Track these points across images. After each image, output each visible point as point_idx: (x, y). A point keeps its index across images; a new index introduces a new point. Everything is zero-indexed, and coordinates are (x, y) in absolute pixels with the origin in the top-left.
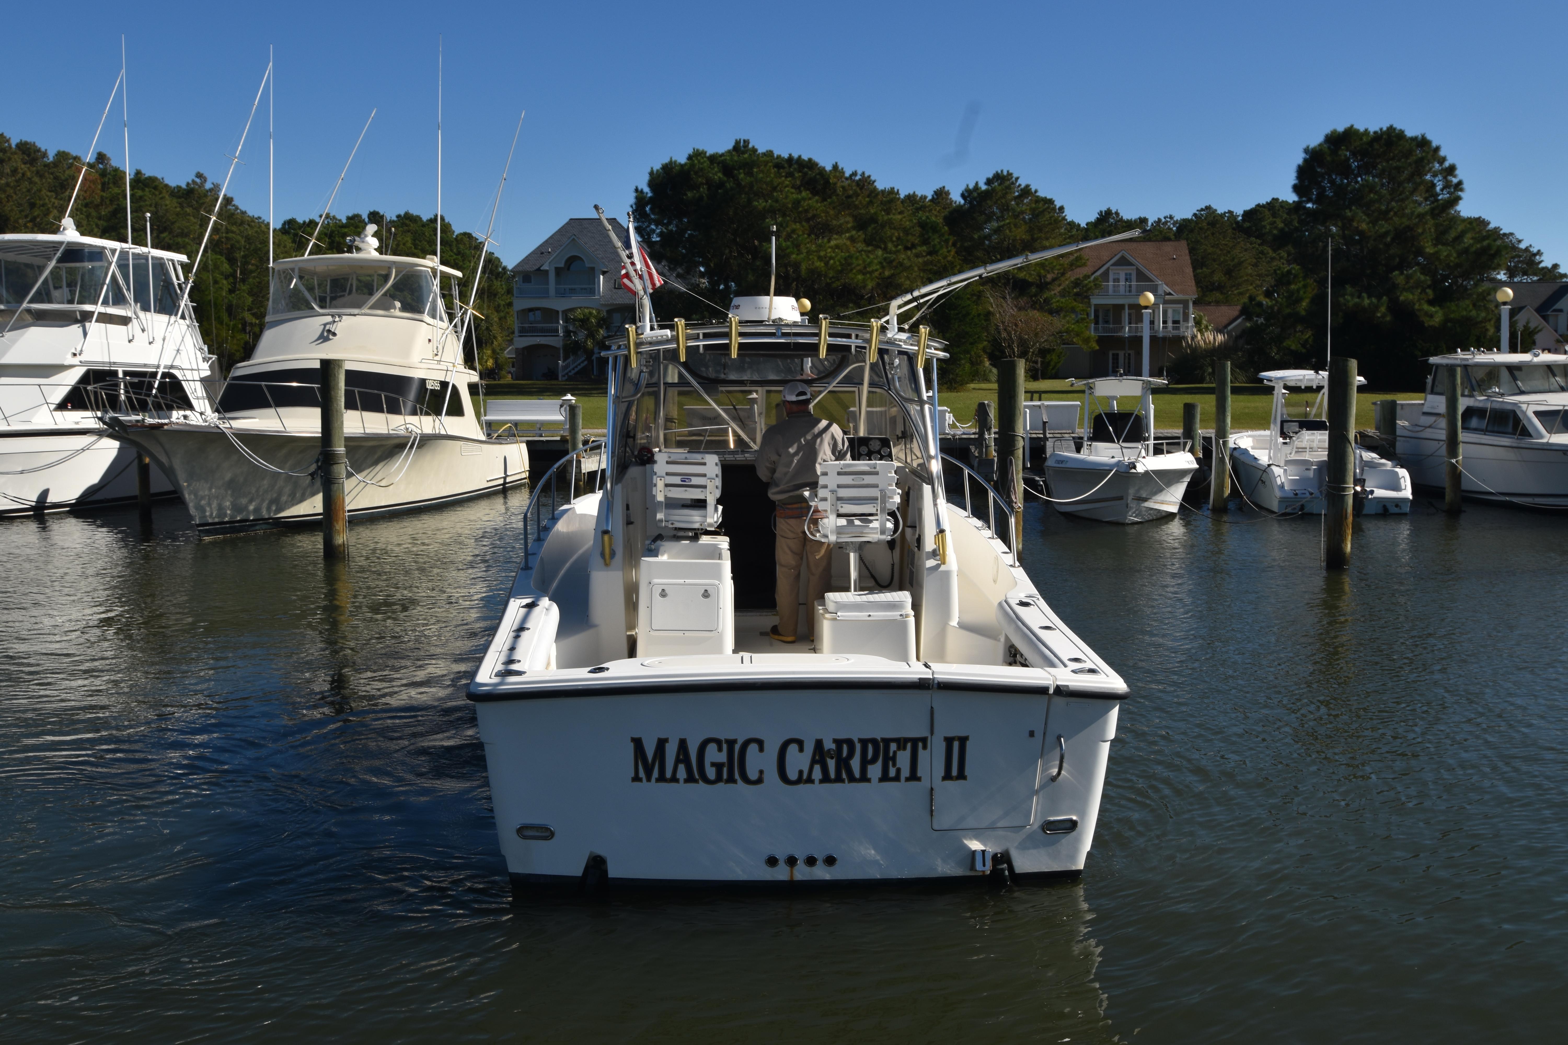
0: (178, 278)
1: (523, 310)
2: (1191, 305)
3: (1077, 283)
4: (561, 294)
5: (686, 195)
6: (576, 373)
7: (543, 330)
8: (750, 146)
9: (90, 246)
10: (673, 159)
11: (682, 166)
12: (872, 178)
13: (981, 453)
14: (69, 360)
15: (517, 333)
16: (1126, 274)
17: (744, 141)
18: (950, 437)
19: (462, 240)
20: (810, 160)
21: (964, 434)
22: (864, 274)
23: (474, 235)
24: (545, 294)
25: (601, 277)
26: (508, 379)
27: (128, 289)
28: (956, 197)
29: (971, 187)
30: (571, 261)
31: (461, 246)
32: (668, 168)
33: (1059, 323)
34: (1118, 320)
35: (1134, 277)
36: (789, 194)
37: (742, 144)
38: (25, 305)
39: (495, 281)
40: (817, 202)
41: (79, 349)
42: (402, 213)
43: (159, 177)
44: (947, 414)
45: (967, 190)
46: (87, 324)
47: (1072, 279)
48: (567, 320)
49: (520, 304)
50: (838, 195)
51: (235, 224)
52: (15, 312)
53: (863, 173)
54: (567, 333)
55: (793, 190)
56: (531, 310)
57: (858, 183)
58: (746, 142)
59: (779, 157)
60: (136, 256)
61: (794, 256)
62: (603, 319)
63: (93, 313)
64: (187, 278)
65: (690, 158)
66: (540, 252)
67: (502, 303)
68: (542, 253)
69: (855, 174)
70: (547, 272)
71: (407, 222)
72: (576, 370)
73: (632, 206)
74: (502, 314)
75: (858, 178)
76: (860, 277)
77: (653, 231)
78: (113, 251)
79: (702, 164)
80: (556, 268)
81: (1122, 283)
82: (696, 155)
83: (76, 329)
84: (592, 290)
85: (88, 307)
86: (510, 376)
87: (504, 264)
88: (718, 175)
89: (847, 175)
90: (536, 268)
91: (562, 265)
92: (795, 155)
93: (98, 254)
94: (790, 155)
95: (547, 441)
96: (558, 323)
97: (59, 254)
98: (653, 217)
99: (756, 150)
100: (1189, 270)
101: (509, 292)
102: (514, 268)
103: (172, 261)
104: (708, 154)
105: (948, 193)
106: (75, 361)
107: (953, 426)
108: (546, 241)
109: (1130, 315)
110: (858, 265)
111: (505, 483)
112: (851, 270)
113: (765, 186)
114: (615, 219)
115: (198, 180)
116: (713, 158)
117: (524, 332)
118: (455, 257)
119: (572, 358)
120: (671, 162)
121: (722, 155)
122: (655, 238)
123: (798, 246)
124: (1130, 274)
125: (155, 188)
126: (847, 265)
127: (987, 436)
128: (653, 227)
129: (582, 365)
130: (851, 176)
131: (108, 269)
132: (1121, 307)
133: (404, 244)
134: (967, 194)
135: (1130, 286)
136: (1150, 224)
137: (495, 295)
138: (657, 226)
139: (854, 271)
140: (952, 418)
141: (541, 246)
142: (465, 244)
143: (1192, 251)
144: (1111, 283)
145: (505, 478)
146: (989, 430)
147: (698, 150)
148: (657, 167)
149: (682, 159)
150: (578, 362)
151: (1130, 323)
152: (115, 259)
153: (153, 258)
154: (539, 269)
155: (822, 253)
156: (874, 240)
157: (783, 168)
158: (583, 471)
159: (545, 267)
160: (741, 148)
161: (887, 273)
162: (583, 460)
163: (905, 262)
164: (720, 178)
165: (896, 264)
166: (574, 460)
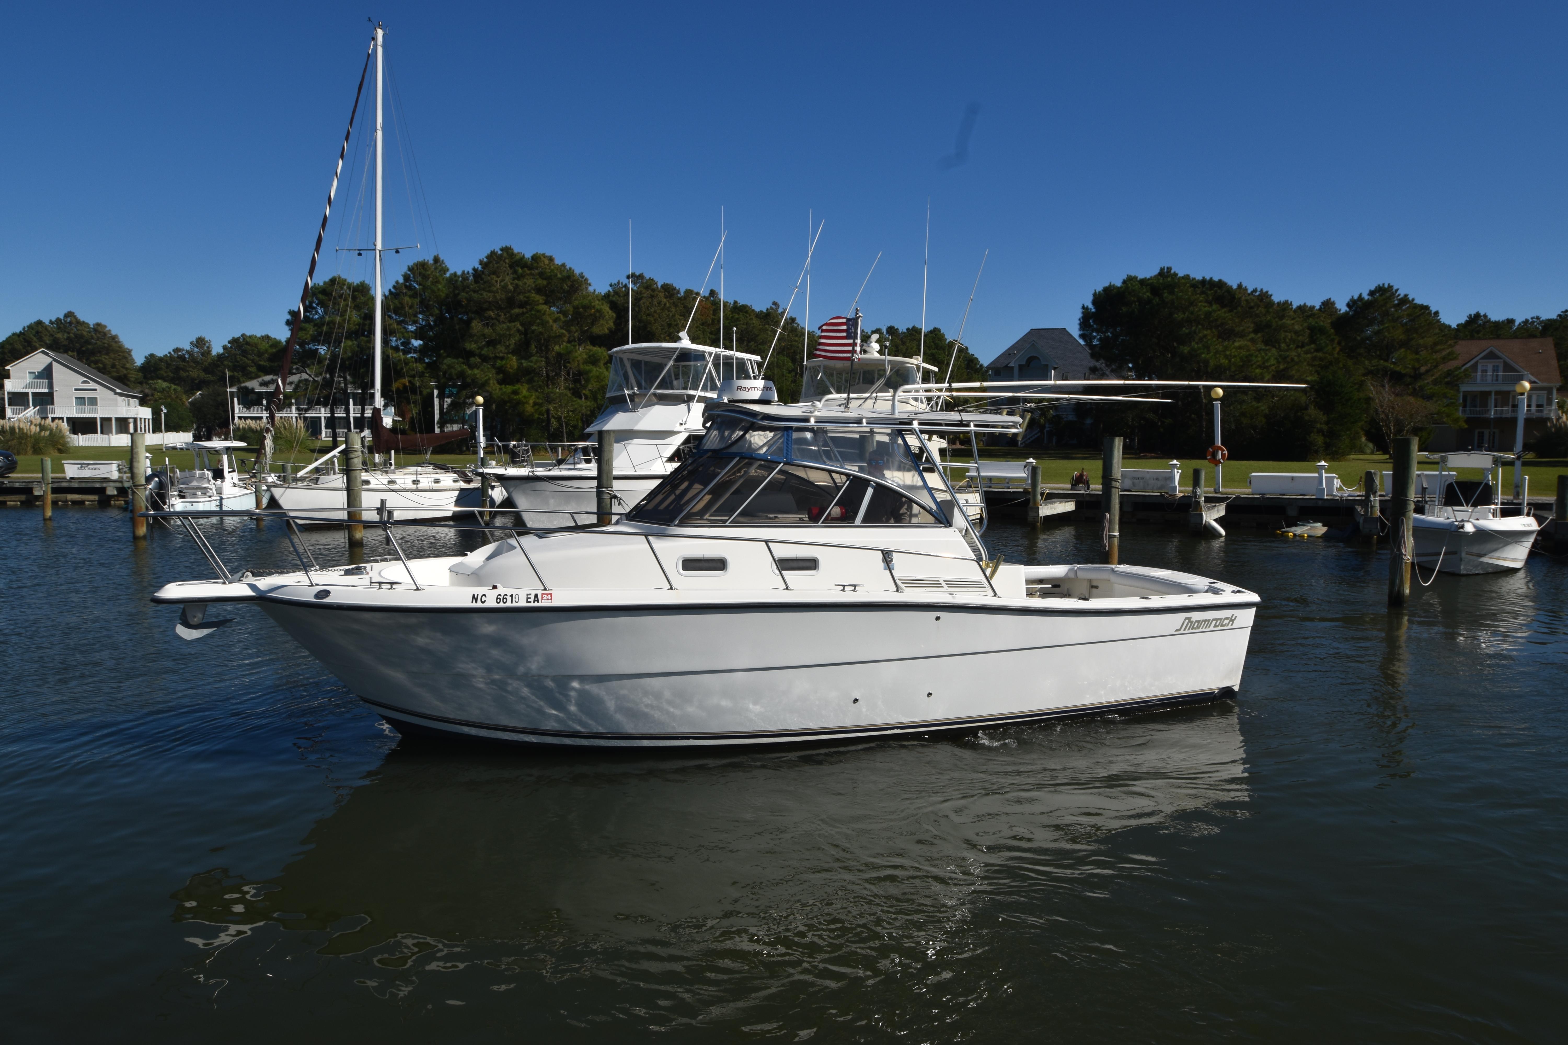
0: (754, 373)
2: (1555, 392)
3: (1449, 373)
5: (1121, 310)
8: (1173, 271)
9: (695, 350)
10: (1112, 284)
11: (1118, 288)
12: (1270, 293)
13: (1366, 512)
14: (677, 428)
16: (1494, 366)
17: (1168, 268)
18: (1337, 498)
20: (1220, 281)
21: (1349, 496)
25: (1053, 372)
27: (719, 380)
28: (1342, 307)
29: (1355, 298)
30: (1031, 360)
32: (1108, 290)
33: (1432, 406)
34: (1485, 404)
35: (1501, 368)
36: (1203, 308)
37: (1165, 270)
38: (652, 391)
40: (1225, 312)
41: (684, 421)
42: (911, 327)
44: (1335, 480)
45: (1352, 301)
46: (691, 404)
47: (1446, 370)
50: (1242, 307)
51: (796, 336)
52: (645, 395)
53: (1262, 290)
55: (1206, 304)
57: (1257, 297)
58: (1169, 269)
59: (1195, 279)
60: (726, 358)
63: (695, 396)
64: (759, 372)
65: (1124, 282)
66: (1008, 353)
68: (1010, 354)
69: (1255, 290)
70: (1012, 368)
72: (1031, 439)
73: (1079, 319)
75: (1258, 293)
77: (1094, 337)
78: (710, 354)
79: (1134, 286)
80: (1020, 366)
81: (1490, 373)
82: (1130, 280)
83: (683, 407)
85: (692, 392)
87: (981, 363)
88: (1146, 294)
90: (1005, 365)
91: (1024, 363)
92: (1208, 278)
93: (701, 356)
94: (1204, 278)
95: (1013, 492)
97: (674, 357)
98: (1095, 326)
99: (1177, 275)
100: (1554, 362)
102: (989, 365)
103: (750, 360)
104: (1138, 279)
105: (1333, 303)
106: (681, 429)
107: (1339, 489)
108: (1013, 346)
109: (1496, 400)
110: (1258, 361)
112: (1252, 365)
113: (1184, 302)
116: (1143, 282)
120: (1110, 285)
121: (1150, 279)
122: (1095, 342)
123: (1208, 348)
124: (1498, 366)
125: (746, 312)
126: (1248, 362)
127: (1372, 499)
128: (1094, 334)
129: (1036, 436)
130: (1252, 292)
131: (706, 366)
132: (1489, 393)
133: (912, 349)
134: (1352, 304)
135: (1497, 376)
136: (1517, 323)
138: (1097, 332)
139: (1254, 366)
140: (1339, 483)
141: (1009, 349)
143: (1557, 345)
144: (1479, 374)
146: (1375, 493)
147: (1131, 276)
148: (1099, 289)
149: (1118, 283)
150: (1034, 434)
151: (1496, 406)
152: (711, 360)
153: (737, 358)
154: (1006, 366)
155: (1228, 353)
156: (1271, 341)
157: (1199, 288)
158: (1040, 515)
159: (1011, 365)
160: (1165, 274)
161: (1282, 367)
162: (1040, 507)
163: (1296, 358)
164: (1148, 296)
165: (1289, 359)
166: (1032, 508)
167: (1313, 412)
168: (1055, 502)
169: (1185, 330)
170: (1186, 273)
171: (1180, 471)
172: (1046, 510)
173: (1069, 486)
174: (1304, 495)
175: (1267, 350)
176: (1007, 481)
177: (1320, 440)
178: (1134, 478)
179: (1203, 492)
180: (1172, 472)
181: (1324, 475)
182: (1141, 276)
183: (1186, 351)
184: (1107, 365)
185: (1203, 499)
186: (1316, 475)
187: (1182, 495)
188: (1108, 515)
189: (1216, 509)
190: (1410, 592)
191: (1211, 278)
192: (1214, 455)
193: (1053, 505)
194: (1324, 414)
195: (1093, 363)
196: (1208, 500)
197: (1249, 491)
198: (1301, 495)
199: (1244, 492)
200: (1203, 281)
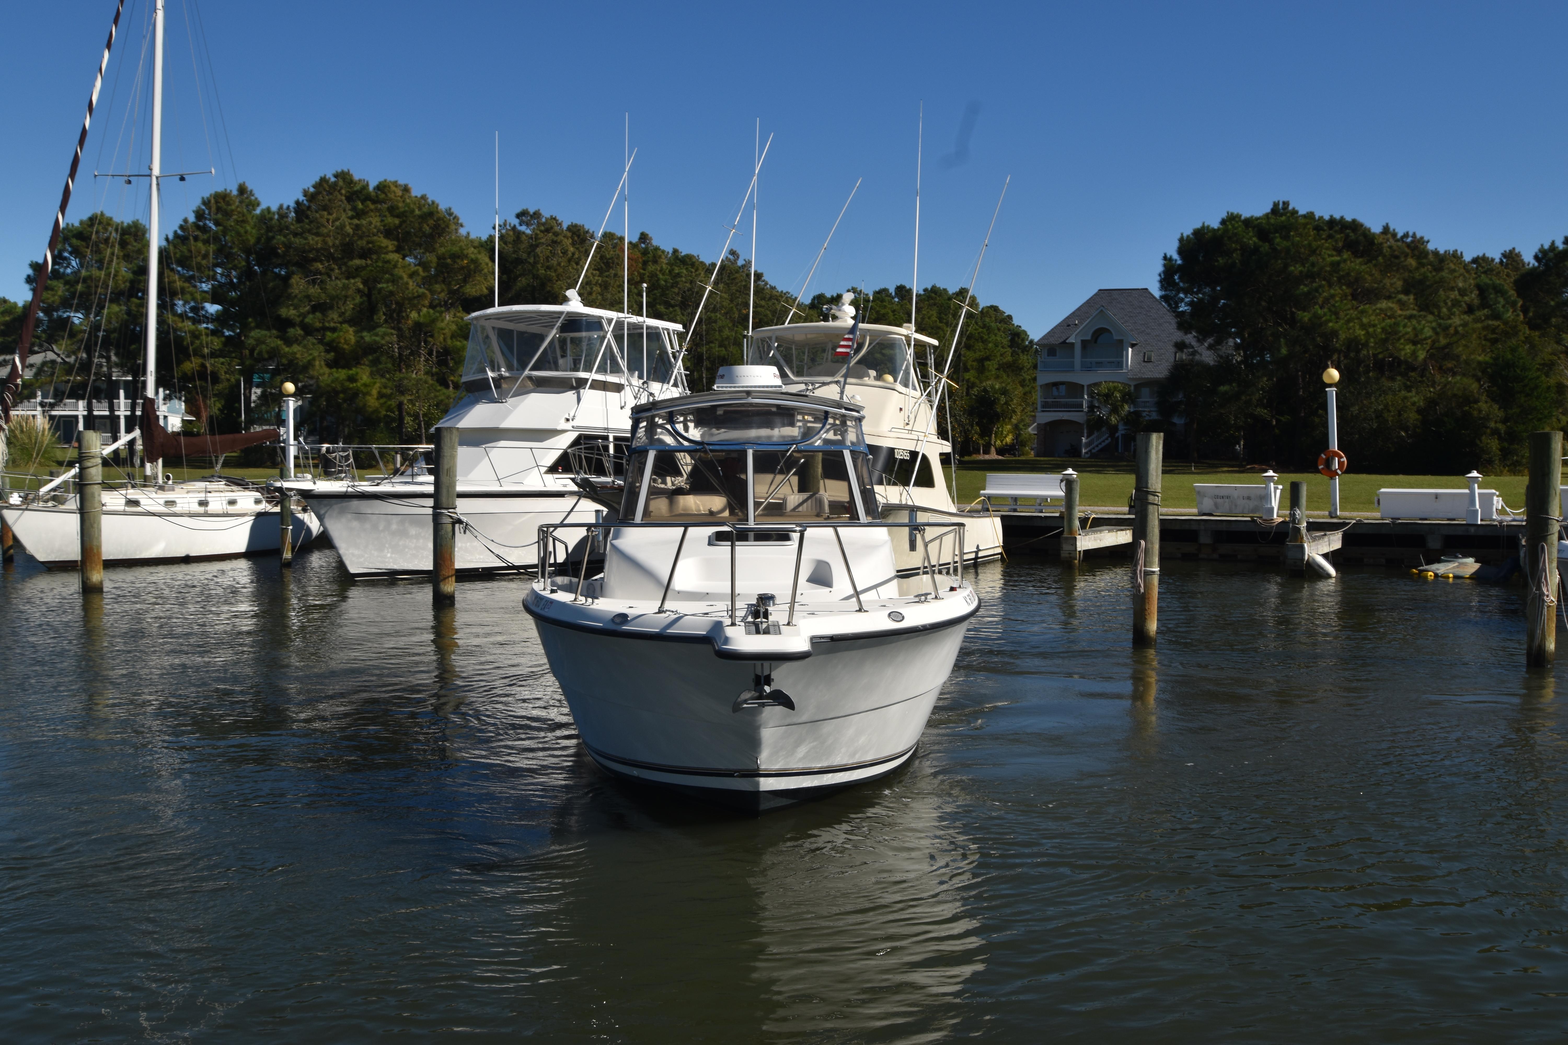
0: (672, 348)
1: (1047, 385)
4: (1087, 368)
5: (1218, 261)
6: (1101, 450)
7: (1066, 405)
8: (1290, 208)
9: (588, 315)
10: (1206, 224)
11: (1214, 230)
12: (1426, 239)
14: (562, 425)
15: (1039, 409)
17: (1284, 203)
18: (1496, 523)
19: (987, 312)
20: (1354, 221)
21: (1514, 520)
22: (1415, 343)
23: (1001, 308)
24: (1070, 368)
25: (1130, 350)
26: (1032, 455)
27: (623, 357)
28: (1528, 258)
29: (1546, 247)
30: (1099, 333)
31: (987, 320)
32: (1199, 233)
36: (1329, 257)
37: (1281, 206)
38: (527, 372)
39: (1021, 355)
40: (1361, 264)
41: (572, 415)
42: (929, 287)
43: (696, 255)
44: (1495, 498)
45: (1542, 250)
46: (582, 391)
48: (1091, 395)
49: (1044, 378)
50: (1384, 256)
52: (517, 379)
53: (1414, 234)
54: (1091, 407)
55: (1334, 253)
56: (1056, 384)
57: (1408, 245)
58: (1286, 204)
59: (1321, 218)
60: (633, 327)
61: (1331, 324)
62: (1129, 394)
63: (587, 380)
64: (681, 346)
65: (1223, 222)
66: (1067, 324)
67: (1028, 377)
68: (1069, 326)
69: (1406, 235)
70: (1072, 344)
71: (933, 295)
72: (1100, 447)
73: (1160, 275)
74: (1027, 389)
75: (1409, 240)
76: (1409, 348)
77: (1182, 300)
78: (610, 321)
79: (1236, 228)
80: (1082, 341)
82: (1231, 219)
83: (571, 395)
84: (1119, 365)
85: (582, 375)
86: (1032, 453)
87: (1031, 337)
88: (1252, 240)
89: (1400, 235)
90: (1061, 340)
91: (1089, 338)
92: (1337, 216)
93: (596, 324)
94: (1331, 216)
95: (1046, 517)
96: (1083, 397)
97: (559, 324)
98: (1181, 284)
99: (1297, 212)
101: (1035, 367)
102: (1039, 341)
103: (668, 330)
104: (1243, 218)
105: (1518, 255)
106: (568, 426)
107: (1502, 512)
108: (1074, 313)
110: (1407, 333)
111: (977, 558)
112: (1399, 339)
113: (1303, 250)
114: (1146, 289)
115: (731, 257)
116: (1248, 222)
117: (1046, 406)
118: (981, 330)
119: (1096, 434)
120: (1203, 227)
121: (1257, 219)
122: (1183, 308)
123: (1336, 314)
125: (693, 265)
126: (1391, 334)
128: (1182, 295)
129: (1107, 442)
130: (1402, 237)
131: (604, 337)
133: (929, 318)
134: (1542, 256)
137: (1022, 369)
138: (1186, 294)
139: (1402, 341)
140: (1501, 502)
141: (1068, 318)
142: (991, 317)
145: (977, 553)
147: (1232, 214)
148: (1188, 232)
149: (1215, 224)
150: (1103, 439)
152: (611, 329)
153: (648, 327)
154: (1064, 342)
155: (1365, 320)
156: (1427, 306)
157: (1324, 230)
158: (1079, 549)
159: (1071, 340)
160: (1280, 210)
161: (1443, 341)
162: (1078, 537)
163: (1460, 329)
164: (1255, 243)
165: (1452, 330)
166: (1067, 538)
167: (1484, 406)
168: (1101, 531)
169: (1304, 289)
170: (1309, 210)
171: (1280, 487)
172: (1087, 542)
173: (1126, 509)
174: (1454, 520)
175: (1420, 316)
176: (1038, 501)
177: (1494, 445)
178: (1217, 497)
179: (1304, 516)
180: (1267, 488)
181: (1477, 491)
182: (1246, 214)
183: (1306, 319)
184: (1199, 341)
185: (1305, 524)
186: (1467, 491)
187: (1281, 520)
188: (1143, 543)
189: (1326, 539)
190: (1556, 647)
191: (1342, 218)
192: (1328, 463)
193: (1098, 535)
194: (1499, 409)
195: (1178, 336)
196: (1313, 527)
197: (1378, 515)
198: (1448, 520)
199: (1370, 516)
200: (1332, 222)
